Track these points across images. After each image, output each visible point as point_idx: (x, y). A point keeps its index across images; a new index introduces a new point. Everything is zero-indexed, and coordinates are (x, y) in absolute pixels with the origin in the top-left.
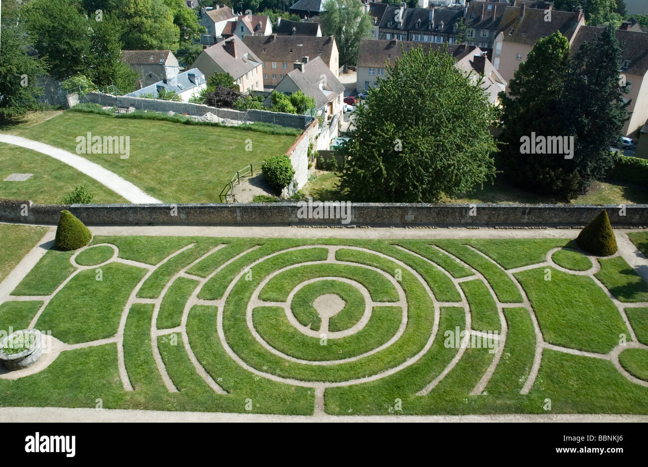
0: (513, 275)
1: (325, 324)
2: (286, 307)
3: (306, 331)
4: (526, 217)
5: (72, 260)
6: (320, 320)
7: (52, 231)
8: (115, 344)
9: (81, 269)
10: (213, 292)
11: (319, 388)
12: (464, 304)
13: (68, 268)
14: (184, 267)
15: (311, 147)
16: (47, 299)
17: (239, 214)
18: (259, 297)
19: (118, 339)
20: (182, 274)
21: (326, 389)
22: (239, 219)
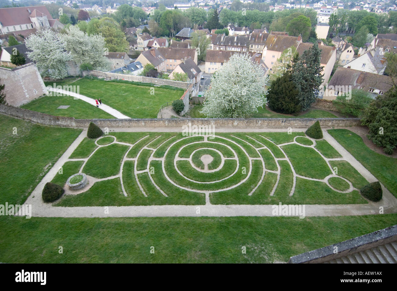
0: (280, 147)
1: (206, 167)
2: (190, 160)
3: (198, 169)
4: (283, 123)
5: (96, 143)
6: (204, 165)
7: (85, 130)
8: (119, 178)
9: (100, 146)
10: (159, 154)
11: (207, 193)
12: (261, 159)
13: (94, 146)
14: (146, 145)
15: (190, 96)
16: (86, 160)
17: (167, 123)
18: (179, 156)
19: (120, 175)
20: (145, 148)
21: (210, 194)
22: (167, 125)
